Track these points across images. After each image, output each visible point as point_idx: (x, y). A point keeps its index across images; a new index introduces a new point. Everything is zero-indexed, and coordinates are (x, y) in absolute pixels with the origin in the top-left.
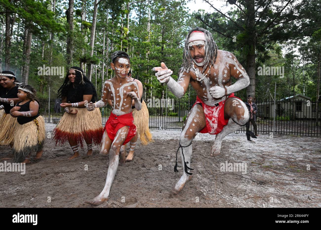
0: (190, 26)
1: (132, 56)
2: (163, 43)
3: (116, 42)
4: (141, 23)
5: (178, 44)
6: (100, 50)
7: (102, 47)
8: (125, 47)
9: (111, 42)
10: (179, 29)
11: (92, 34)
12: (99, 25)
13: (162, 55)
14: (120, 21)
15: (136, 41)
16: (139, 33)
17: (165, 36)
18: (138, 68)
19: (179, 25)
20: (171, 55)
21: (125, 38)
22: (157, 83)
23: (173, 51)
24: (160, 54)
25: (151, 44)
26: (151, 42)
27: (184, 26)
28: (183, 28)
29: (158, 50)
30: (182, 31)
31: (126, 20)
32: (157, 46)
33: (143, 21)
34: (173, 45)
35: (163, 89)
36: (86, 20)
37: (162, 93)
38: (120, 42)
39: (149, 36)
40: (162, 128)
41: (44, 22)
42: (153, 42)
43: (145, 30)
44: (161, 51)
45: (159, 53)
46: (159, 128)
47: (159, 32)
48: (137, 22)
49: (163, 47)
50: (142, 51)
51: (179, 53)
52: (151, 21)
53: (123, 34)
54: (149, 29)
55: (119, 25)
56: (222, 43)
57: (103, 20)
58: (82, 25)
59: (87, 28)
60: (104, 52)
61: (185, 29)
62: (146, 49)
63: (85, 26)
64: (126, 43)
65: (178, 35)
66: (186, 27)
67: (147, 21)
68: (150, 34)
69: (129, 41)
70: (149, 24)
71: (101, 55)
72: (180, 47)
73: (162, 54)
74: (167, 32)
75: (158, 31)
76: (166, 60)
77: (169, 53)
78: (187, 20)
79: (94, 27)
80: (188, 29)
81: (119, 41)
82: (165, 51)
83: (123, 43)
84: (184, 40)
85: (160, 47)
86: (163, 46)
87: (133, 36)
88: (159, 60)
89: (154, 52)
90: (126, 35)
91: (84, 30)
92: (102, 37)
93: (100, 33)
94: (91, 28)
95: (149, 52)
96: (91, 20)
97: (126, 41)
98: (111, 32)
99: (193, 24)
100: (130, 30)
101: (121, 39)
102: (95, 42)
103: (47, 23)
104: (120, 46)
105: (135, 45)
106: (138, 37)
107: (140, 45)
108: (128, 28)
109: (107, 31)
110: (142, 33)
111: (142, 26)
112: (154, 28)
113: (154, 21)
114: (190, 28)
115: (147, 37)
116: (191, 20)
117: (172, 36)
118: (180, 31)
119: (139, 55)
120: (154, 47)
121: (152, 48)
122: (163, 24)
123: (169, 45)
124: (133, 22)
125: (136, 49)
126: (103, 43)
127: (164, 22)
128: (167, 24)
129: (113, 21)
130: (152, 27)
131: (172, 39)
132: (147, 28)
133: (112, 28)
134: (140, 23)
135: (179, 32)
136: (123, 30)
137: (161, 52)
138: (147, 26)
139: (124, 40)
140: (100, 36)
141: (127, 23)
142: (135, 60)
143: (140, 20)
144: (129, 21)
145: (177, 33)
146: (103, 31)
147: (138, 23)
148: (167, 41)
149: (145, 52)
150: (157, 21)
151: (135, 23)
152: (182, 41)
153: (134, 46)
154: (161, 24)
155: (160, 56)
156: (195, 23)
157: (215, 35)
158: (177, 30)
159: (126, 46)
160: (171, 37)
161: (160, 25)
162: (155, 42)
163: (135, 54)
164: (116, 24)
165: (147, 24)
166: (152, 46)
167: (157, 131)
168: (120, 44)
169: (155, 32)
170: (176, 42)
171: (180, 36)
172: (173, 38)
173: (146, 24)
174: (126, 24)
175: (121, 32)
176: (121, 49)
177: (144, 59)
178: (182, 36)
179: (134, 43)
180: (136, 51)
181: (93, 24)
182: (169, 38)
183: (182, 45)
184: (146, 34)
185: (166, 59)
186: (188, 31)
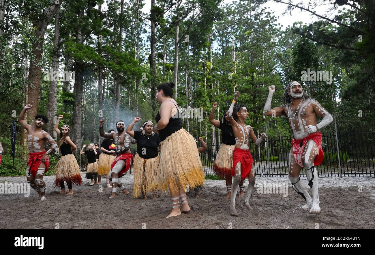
0: (285, 45)
1: (217, 93)
2: (253, 72)
3: (199, 80)
4: (225, 54)
5: (272, 70)
6: (182, 92)
7: (185, 88)
8: (209, 84)
9: (194, 81)
10: (270, 51)
11: (174, 75)
12: (181, 64)
13: (252, 86)
14: (202, 56)
15: (220, 75)
16: (224, 65)
17: (254, 63)
18: (225, 106)
19: (270, 46)
20: (263, 85)
21: (209, 74)
22: (249, 121)
23: (265, 79)
24: (251, 86)
25: (239, 76)
26: (238, 74)
27: (277, 46)
28: (276, 49)
29: (248, 81)
30: (275, 54)
31: (208, 53)
32: (245, 77)
33: (226, 51)
34: (265, 72)
35: (258, 127)
36: (168, 62)
37: (257, 132)
38: (204, 79)
39: (235, 67)
40: (265, 175)
41: (131, 71)
42: (240, 72)
43: (230, 60)
44: (251, 81)
45: (249, 84)
46: (260, 174)
47: (247, 60)
48: (220, 54)
49: (253, 77)
50: (228, 86)
51: (274, 81)
52: (236, 49)
53: (206, 70)
54: (235, 58)
55: (201, 60)
56: (331, 58)
57: (185, 58)
58: (163, 68)
59: (169, 70)
60: (187, 93)
61: (278, 50)
62: (232, 82)
63: (168, 68)
64: (210, 79)
65: (270, 59)
66: (279, 47)
67: (231, 50)
68: (236, 64)
69: (214, 76)
70: (234, 53)
71: (184, 97)
72: (274, 73)
73: (253, 84)
74: (256, 57)
75: (245, 60)
76: (258, 92)
77: (261, 82)
78: (280, 39)
79: (176, 68)
80: (282, 49)
81: (202, 78)
82: (256, 81)
83: (207, 79)
84: (278, 64)
85: (250, 77)
86: (253, 75)
87: (217, 70)
88: (250, 93)
89: (242, 85)
90: (209, 70)
91: (166, 73)
92: (184, 77)
93: (182, 73)
94: (173, 69)
95: (236, 85)
96: (172, 61)
97: (209, 77)
98: (194, 70)
99: (288, 42)
100: (213, 64)
101: (205, 76)
102: (178, 84)
103: (134, 71)
104: (204, 83)
105: (220, 79)
106: (222, 70)
107: (225, 79)
108: (211, 62)
109: (189, 69)
110: (227, 65)
111: (226, 57)
112: (240, 57)
113: (240, 48)
114: (285, 48)
115: (234, 68)
116: (285, 38)
117: (263, 61)
118: (273, 54)
119: (225, 90)
120: (242, 79)
121: (240, 80)
122: (251, 49)
123: (260, 74)
124: (216, 54)
125: (222, 84)
126: (185, 83)
127: (251, 47)
128: (255, 49)
129: (194, 57)
130: (237, 56)
131: (264, 66)
132: (232, 58)
133: (194, 65)
134: (223, 54)
135: (271, 56)
136: (205, 65)
137: (251, 83)
138: (231, 56)
139: (208, 77)
140: (182, 76)
141: (209, 57)
142: (222, 96)
143: (223, 51)
144: (211, 54)
145: (269, 56)
146: (185, 69)
147: (222, 54)
148: (257, 68)
149: (232, 86)
150: (243, 48)
151: (218, 55)
152: (276, 65)
153: (219, 81)
154: (248, 50)
155: (250, 88)
156: (291, 41)
157: (320, 50)
158: (268, 53)
159: (210, 82)
160: (262, 63)
161: (246, 52)
162: (242, 73)
163: (221, 90)
164: (197, 60)
165: (232, 53)
166: (239, 77)
167: (259, 179)
168: (204, 82)
169: (242, 60)
170: (269, 68)
171: (272, 59)
172: (264, 63)
173: (230, 54)
174: (208, 59)
175: (204, 68)
176: (206, 87)
177: (231, 95)
178: (275, 60)
179: (219, 78)
180: (222, 86)
181: (175, 64)
182: (260, 64)
183: (276, 70)
184: (232, 65)
185: (258, 90)
186: (282, 51)
